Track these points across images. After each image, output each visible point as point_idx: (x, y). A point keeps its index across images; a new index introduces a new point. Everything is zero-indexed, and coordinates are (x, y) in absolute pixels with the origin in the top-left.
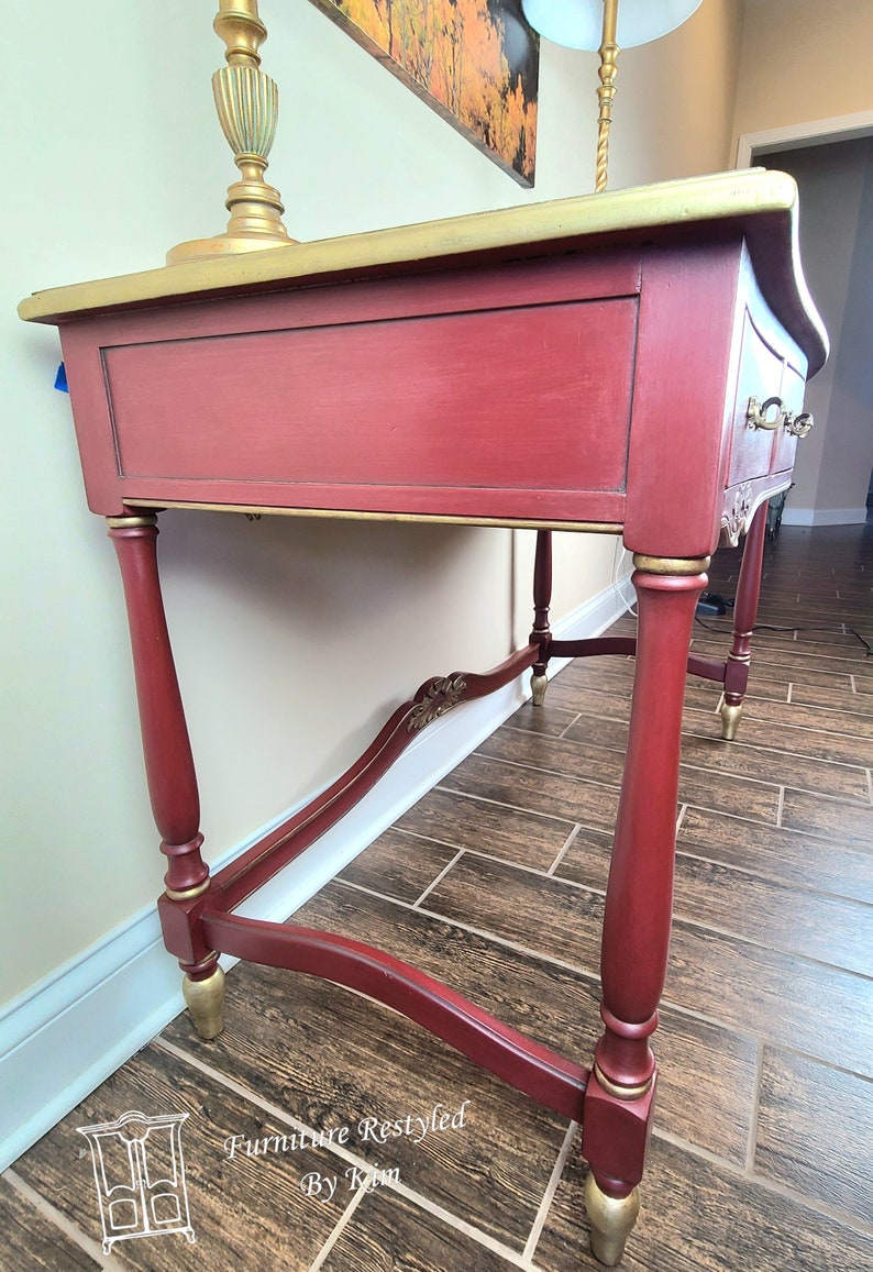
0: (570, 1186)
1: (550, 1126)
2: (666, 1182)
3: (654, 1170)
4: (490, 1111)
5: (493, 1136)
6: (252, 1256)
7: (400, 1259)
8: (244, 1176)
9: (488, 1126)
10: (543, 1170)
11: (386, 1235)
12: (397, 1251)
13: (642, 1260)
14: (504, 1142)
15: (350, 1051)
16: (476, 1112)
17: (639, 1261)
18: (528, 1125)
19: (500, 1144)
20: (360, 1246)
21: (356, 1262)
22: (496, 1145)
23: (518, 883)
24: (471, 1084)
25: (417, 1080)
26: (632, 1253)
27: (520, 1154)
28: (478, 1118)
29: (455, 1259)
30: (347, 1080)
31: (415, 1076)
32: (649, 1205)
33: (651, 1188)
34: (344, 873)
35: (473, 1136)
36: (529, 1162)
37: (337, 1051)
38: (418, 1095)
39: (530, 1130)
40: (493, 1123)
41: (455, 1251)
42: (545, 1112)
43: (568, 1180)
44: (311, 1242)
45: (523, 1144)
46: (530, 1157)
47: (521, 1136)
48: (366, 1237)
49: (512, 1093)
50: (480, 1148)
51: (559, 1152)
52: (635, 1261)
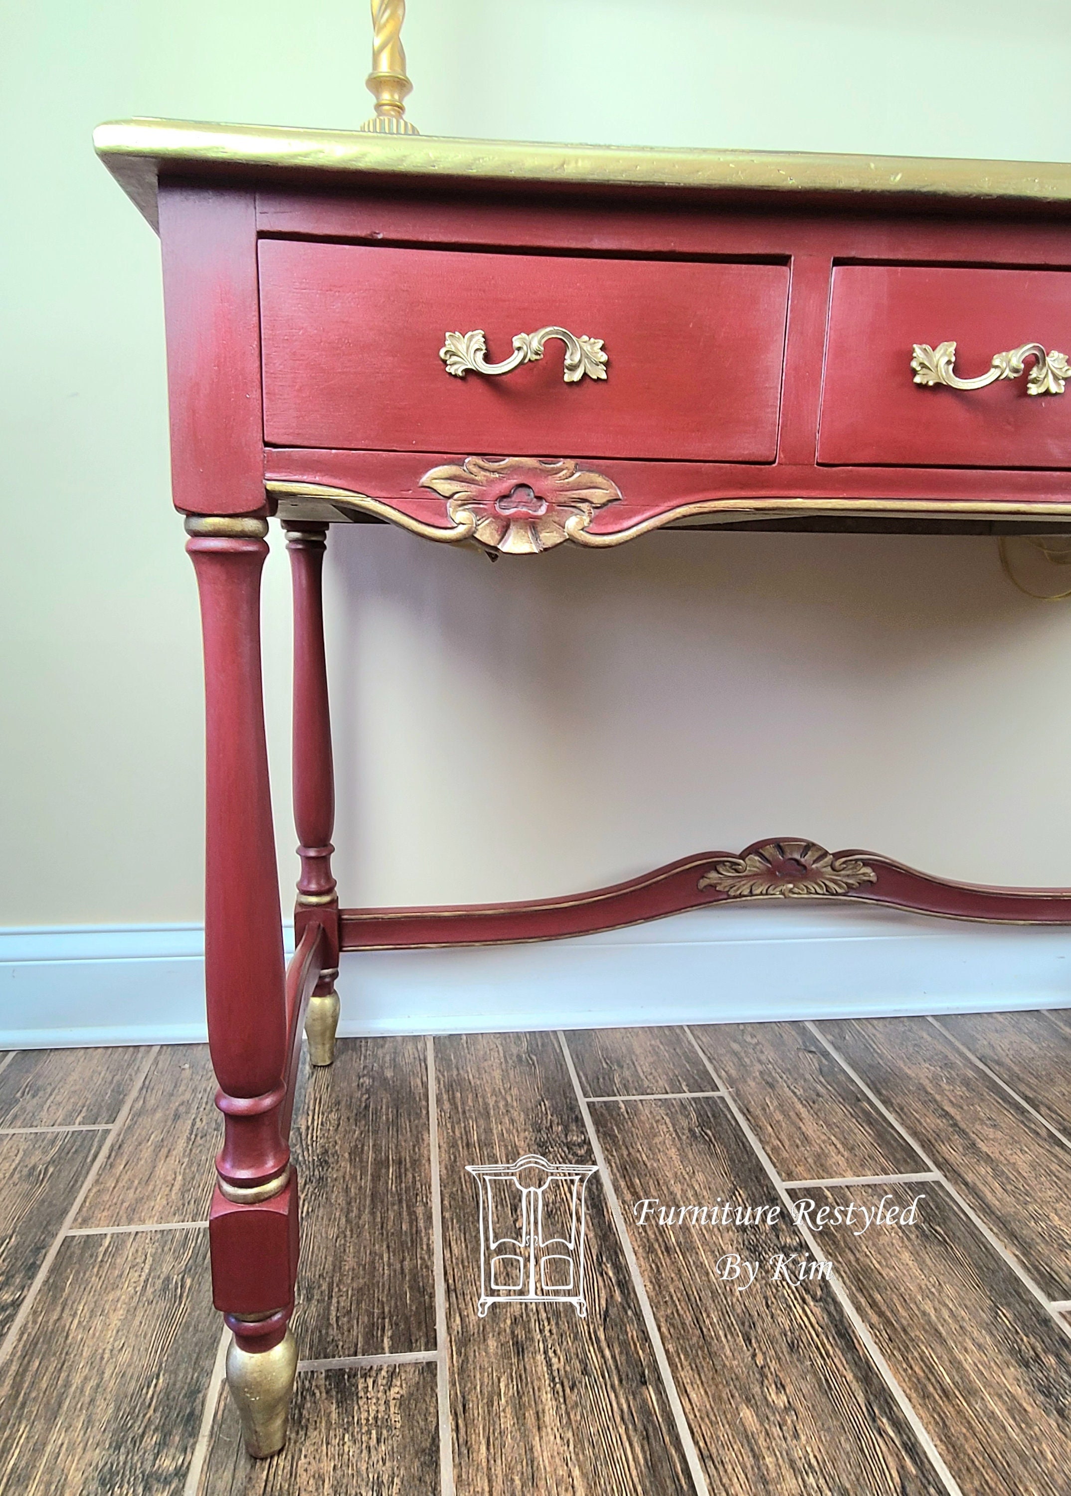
0: (322, 1382)
1: (382, 1336)
2: (380, 1484)
3: (388, 1464)
4: (367, 1276)
5: (340, 1290)
6: (150, 1188)
7: (183, 1277)
8: (209, 1150)
9: (349, 1281)
10: (326, 1349)
11: (200, 1258)
12: (190, 1270)
13: (270, 1485)
14: (338, 1302)
15: (363, 1146)
16: (359, 1264)
17: (266, 1481)
18: (371, 1314)
19: (334, 1300)
20: (184, 1245)
21: (170, 1249)
22: (330, 1297)
23: (726, 1165)
24: (388, 1247)
25: (364, 1206)
26: (273, 1470)
27: (333, 1320)
28: (353, 1269)
29: (199, 1315)
30: (331, 1160)
31: (368, 1202)
32: (339, 1472)
33: (364, 1468)
34: (573, 1035)
35: (330, 1275)
36: (327, 1333)
37: (357, 1139)
38: (348, 1213)
39: (366, 1319)
40: (355, 1285)
41: (207, 1311)
42: (397, 1324)
43: (327, 1377)
44: (175, 1214)
45: (345, 1319)
46: (334, 1332)
47: (354, 1313)
48: (193, 1245)
49: (401, 1285)
50: (320, 1286)
51: (355, 1354)
52: (265, 1478)
